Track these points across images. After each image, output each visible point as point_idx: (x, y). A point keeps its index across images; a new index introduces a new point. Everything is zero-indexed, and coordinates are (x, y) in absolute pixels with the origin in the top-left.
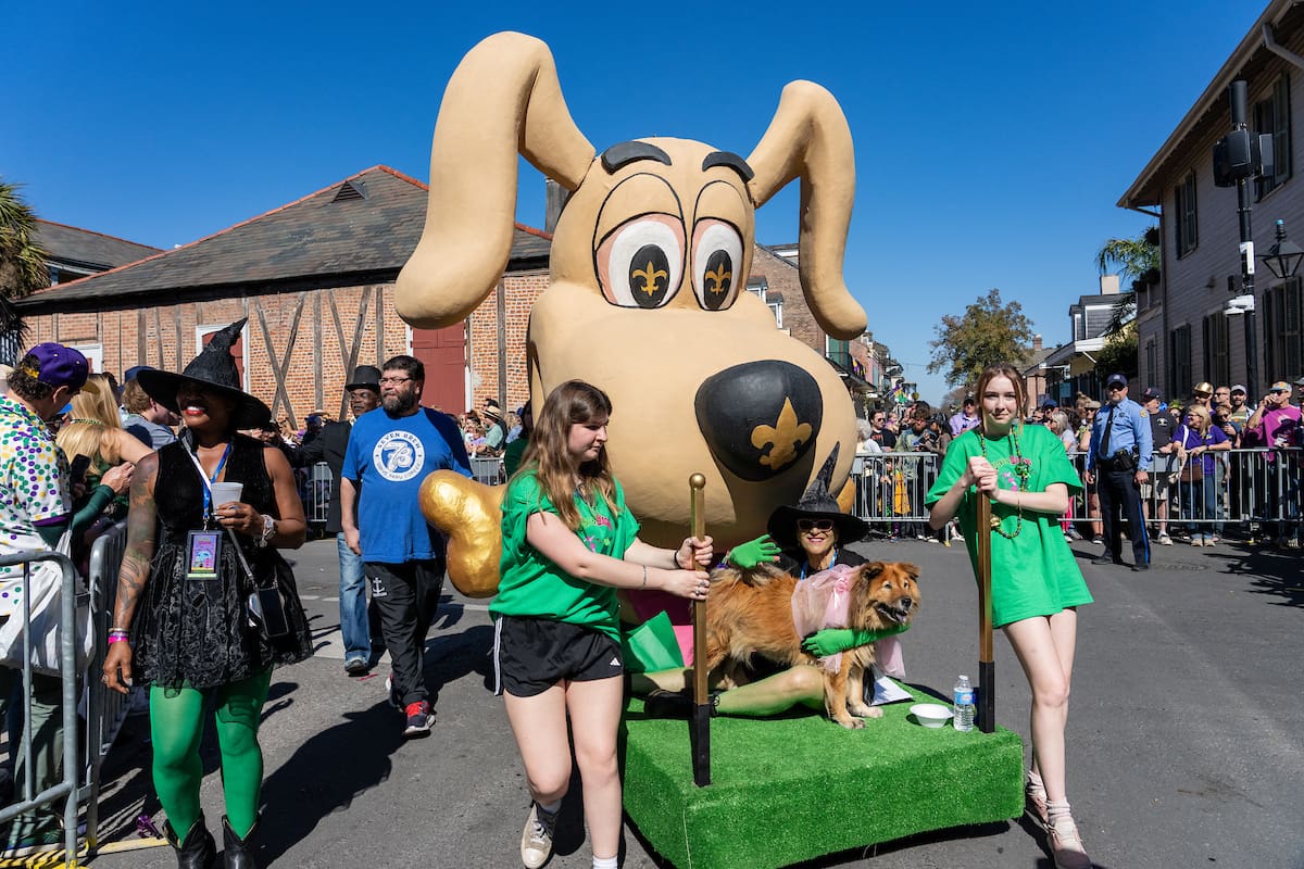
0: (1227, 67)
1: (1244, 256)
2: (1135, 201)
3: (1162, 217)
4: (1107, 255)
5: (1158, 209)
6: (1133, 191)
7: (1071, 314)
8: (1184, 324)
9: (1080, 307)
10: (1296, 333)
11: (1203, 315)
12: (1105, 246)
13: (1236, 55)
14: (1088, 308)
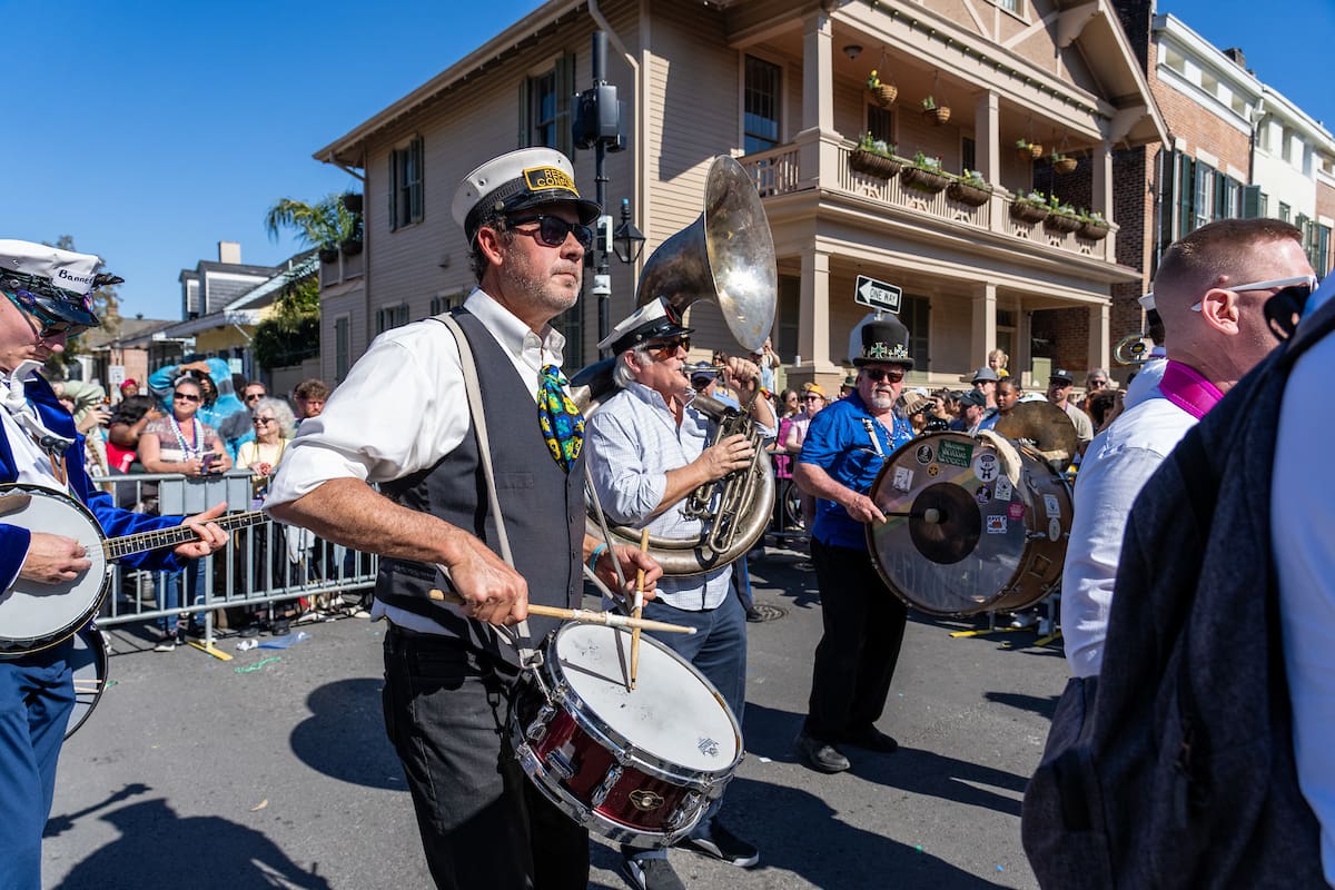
0: (525, 23)
1: (603, 231)
2: (345, 155)
3: (367, 181)
4: (280, 215)
5: (361, 172)
6: (343, 143)
7: (184, 277)
8: (398, 303)
9: (199, 273)
10: (576, 324)
11: (432, 295)
12: (278, 204)
13: (542, 11)
14: (210, 275)
